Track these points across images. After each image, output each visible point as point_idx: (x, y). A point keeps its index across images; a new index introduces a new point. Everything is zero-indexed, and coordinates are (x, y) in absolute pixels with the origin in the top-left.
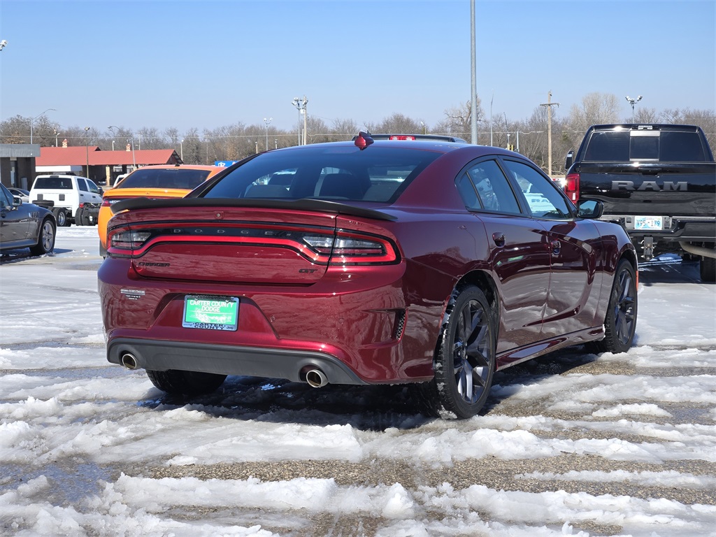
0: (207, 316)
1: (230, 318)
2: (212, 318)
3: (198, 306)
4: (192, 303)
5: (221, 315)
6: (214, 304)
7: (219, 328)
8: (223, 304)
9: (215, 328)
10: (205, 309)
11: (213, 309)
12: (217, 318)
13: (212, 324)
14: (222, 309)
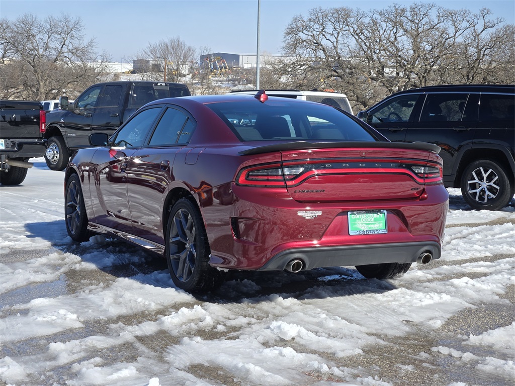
0: (365, 225)
1: (381, 225)
2: (370, 226)
3: (358, 219)
4: (353, 217)
5: (375, 224)
6: (369, 216)
7: (376, 233)
8: (375, 216)
9: (373, 233)
10: (364, 220)
11: (369, 220)
12: (373, 226)
13: (371, 230)
14: (375, 220)
